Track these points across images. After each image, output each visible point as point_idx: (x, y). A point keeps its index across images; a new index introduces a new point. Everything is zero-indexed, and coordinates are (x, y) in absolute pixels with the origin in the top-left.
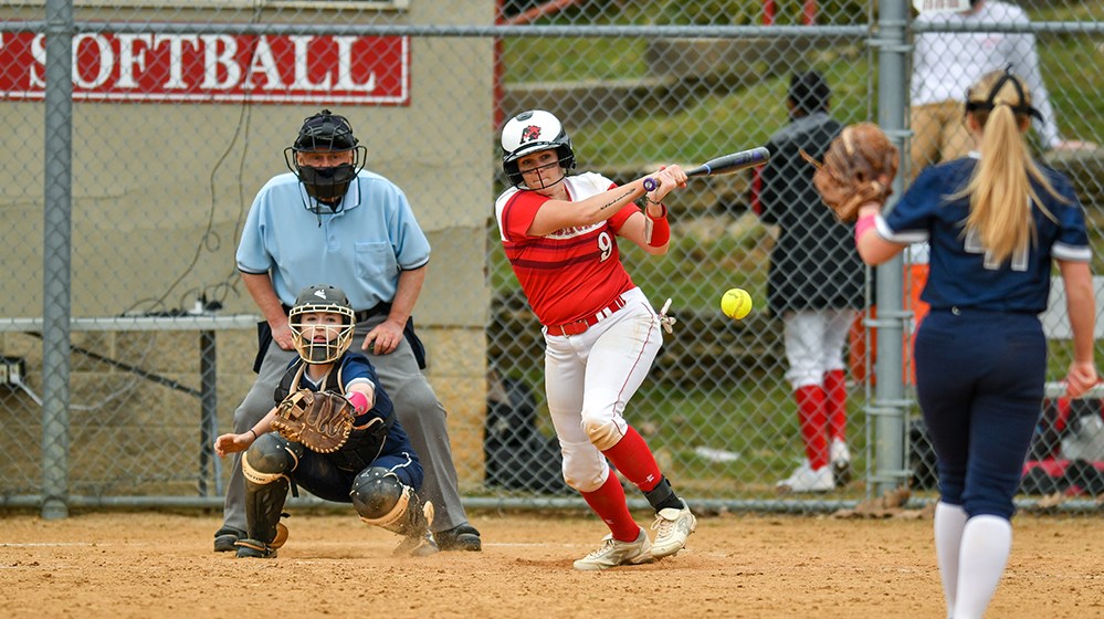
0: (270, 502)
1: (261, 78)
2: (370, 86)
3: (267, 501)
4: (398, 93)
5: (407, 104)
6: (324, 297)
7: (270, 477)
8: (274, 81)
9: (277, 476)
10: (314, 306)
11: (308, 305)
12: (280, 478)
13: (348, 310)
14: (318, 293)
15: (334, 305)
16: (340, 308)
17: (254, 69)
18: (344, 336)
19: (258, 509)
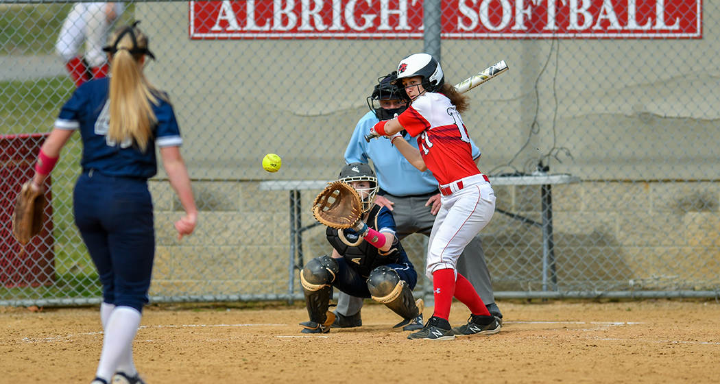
0: (319, 301)
1: (606, 23)
2: (676, 27)
3: (317, 300)
4: (694, 31)
5: (700, 38)
6: (358, 171)
7: (318, 287)
8: (615, 25)
9: (322, 286)
10: (352, 178)
11: (348, 177)
12: (325, 287)
13: (373, 178)
14: (354, 169)
15: (364, 176)
16: (369, 177)
17: (601, 16)
18: (372, 195)
19: (312, 305)
